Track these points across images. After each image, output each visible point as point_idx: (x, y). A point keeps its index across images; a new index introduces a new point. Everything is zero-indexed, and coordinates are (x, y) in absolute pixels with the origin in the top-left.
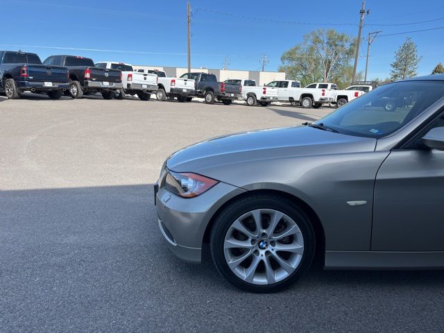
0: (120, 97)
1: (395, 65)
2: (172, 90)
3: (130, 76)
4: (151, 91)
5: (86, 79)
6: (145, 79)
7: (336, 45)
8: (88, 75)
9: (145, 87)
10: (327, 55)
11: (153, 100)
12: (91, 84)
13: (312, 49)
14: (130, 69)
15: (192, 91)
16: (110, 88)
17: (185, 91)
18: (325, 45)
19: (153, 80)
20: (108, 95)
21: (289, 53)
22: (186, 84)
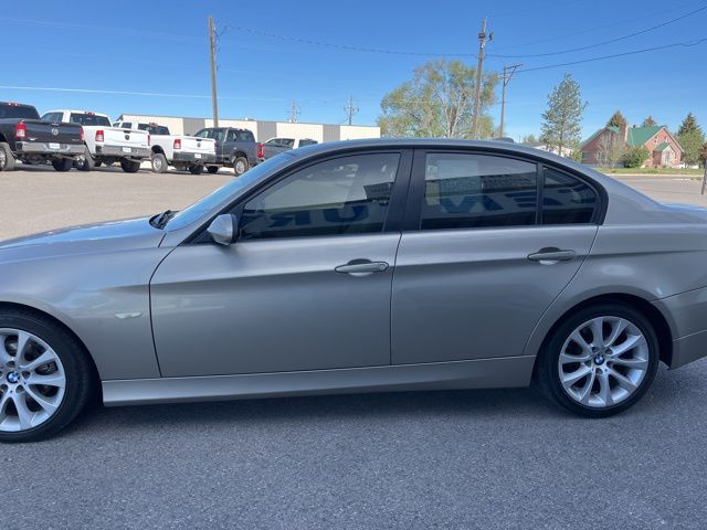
0: (85, 168)
1: (548, 116)
2: (175, 155)
3: (100, 133)
4: (139, 158)
5: (19, 139)
6: (127, 138)
7: (463, 85)
8: (21, 133)
9: (127, 151)
10: (450, 100)
11: (146, 170)
12: (27, 147)
13: (428, 91)
14: (104, 122)
15: (210, 156)
16: (62, 154)
17: (198, 157)
18: (447, 84)
19: (140, 140)
20: (61, 164)
21: (392, 96)
22: (199, 146)
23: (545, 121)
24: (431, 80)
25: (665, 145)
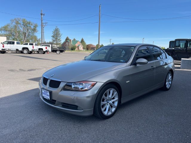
1: (53, 37)
10: (24, 30)
13: (15, 27)
18: (22, 26)
24: (17, 24)
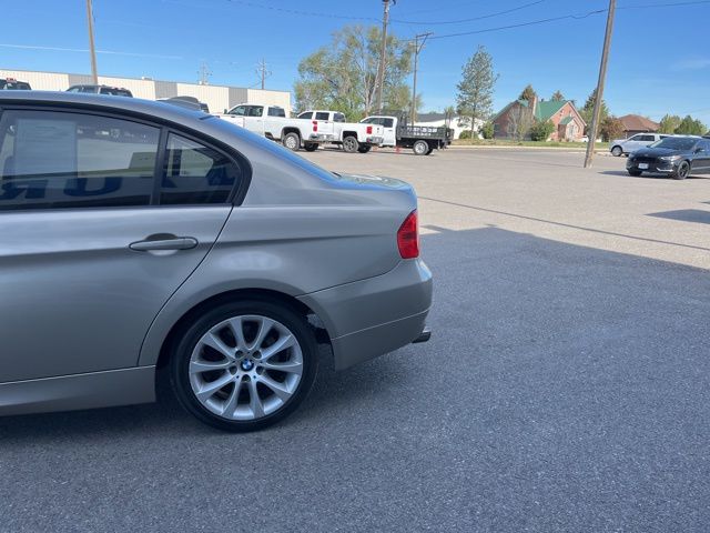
1: (463, 87)
10: (369, 67)
13: (346, 57)
18: (366, 51)
21: (309, 60)
23: (460, 92)
24: (349, 45)
25: (569, 119)
